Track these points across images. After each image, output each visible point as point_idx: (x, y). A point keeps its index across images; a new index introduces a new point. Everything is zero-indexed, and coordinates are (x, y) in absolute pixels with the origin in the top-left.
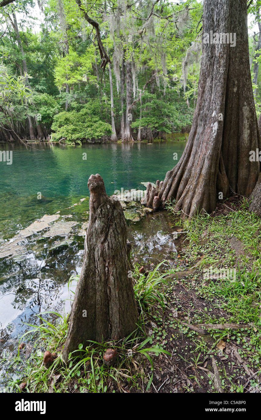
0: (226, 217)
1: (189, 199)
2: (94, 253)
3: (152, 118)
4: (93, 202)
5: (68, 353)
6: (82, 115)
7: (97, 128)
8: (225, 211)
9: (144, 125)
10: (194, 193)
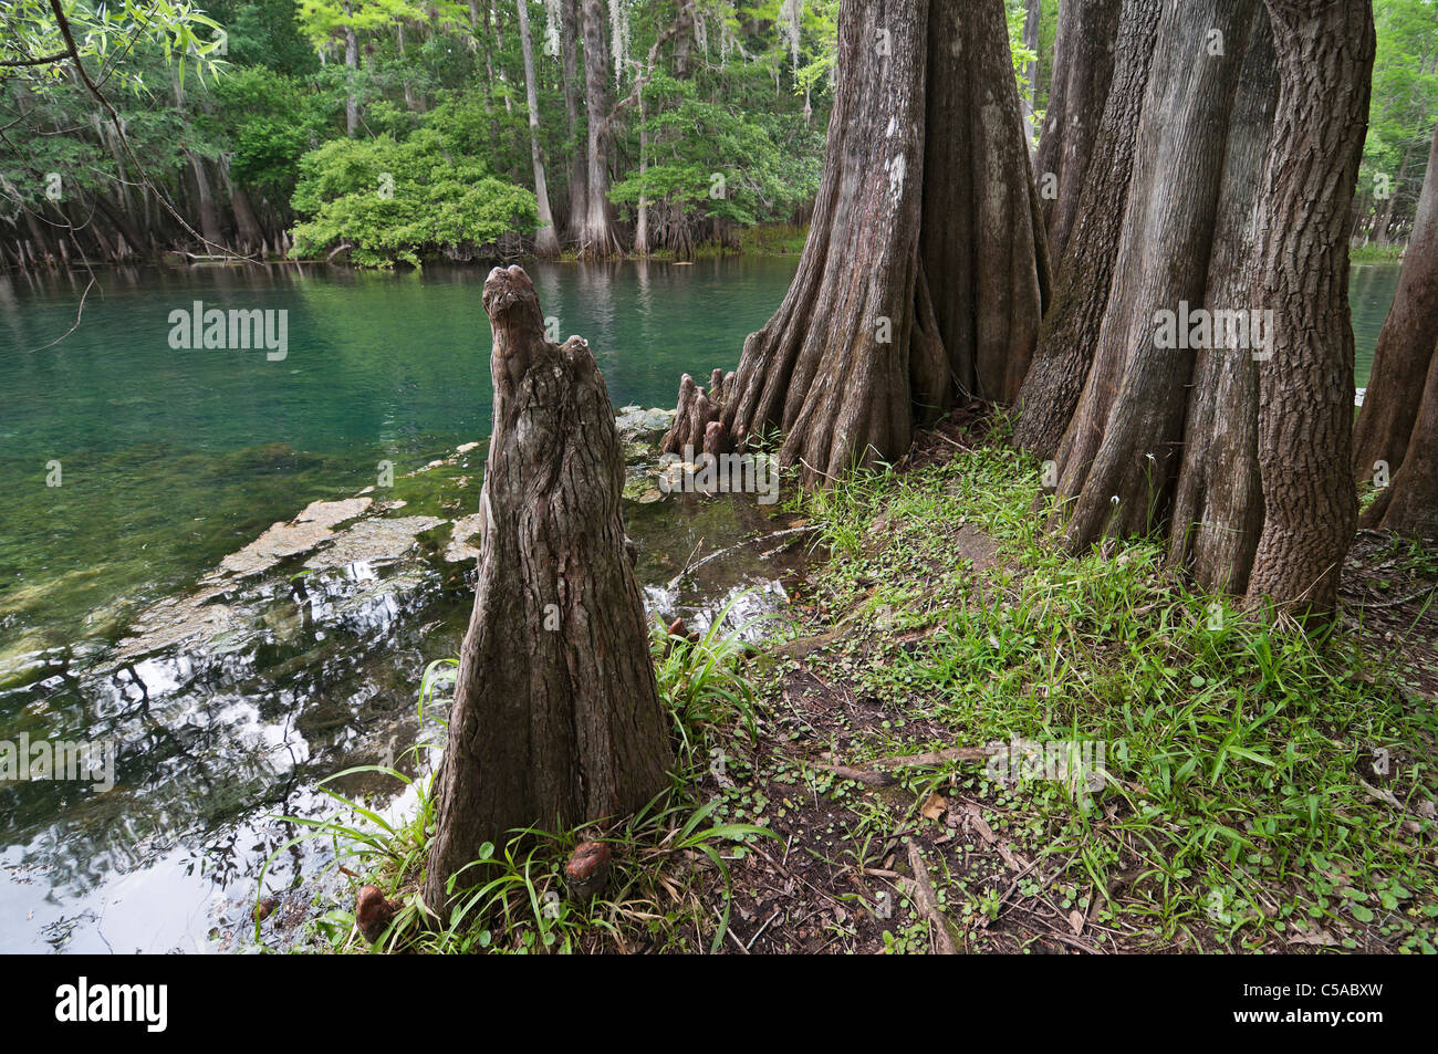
0: (944, 469)
1: (824, 420)
2: (516, 534)
3: (684, 167)
4: (506, 358)
5: (443, 878)
6: (419, 154)
7: (479, 203)
8: (942, 453)
9: (656, 192)
10: (840, 398)
